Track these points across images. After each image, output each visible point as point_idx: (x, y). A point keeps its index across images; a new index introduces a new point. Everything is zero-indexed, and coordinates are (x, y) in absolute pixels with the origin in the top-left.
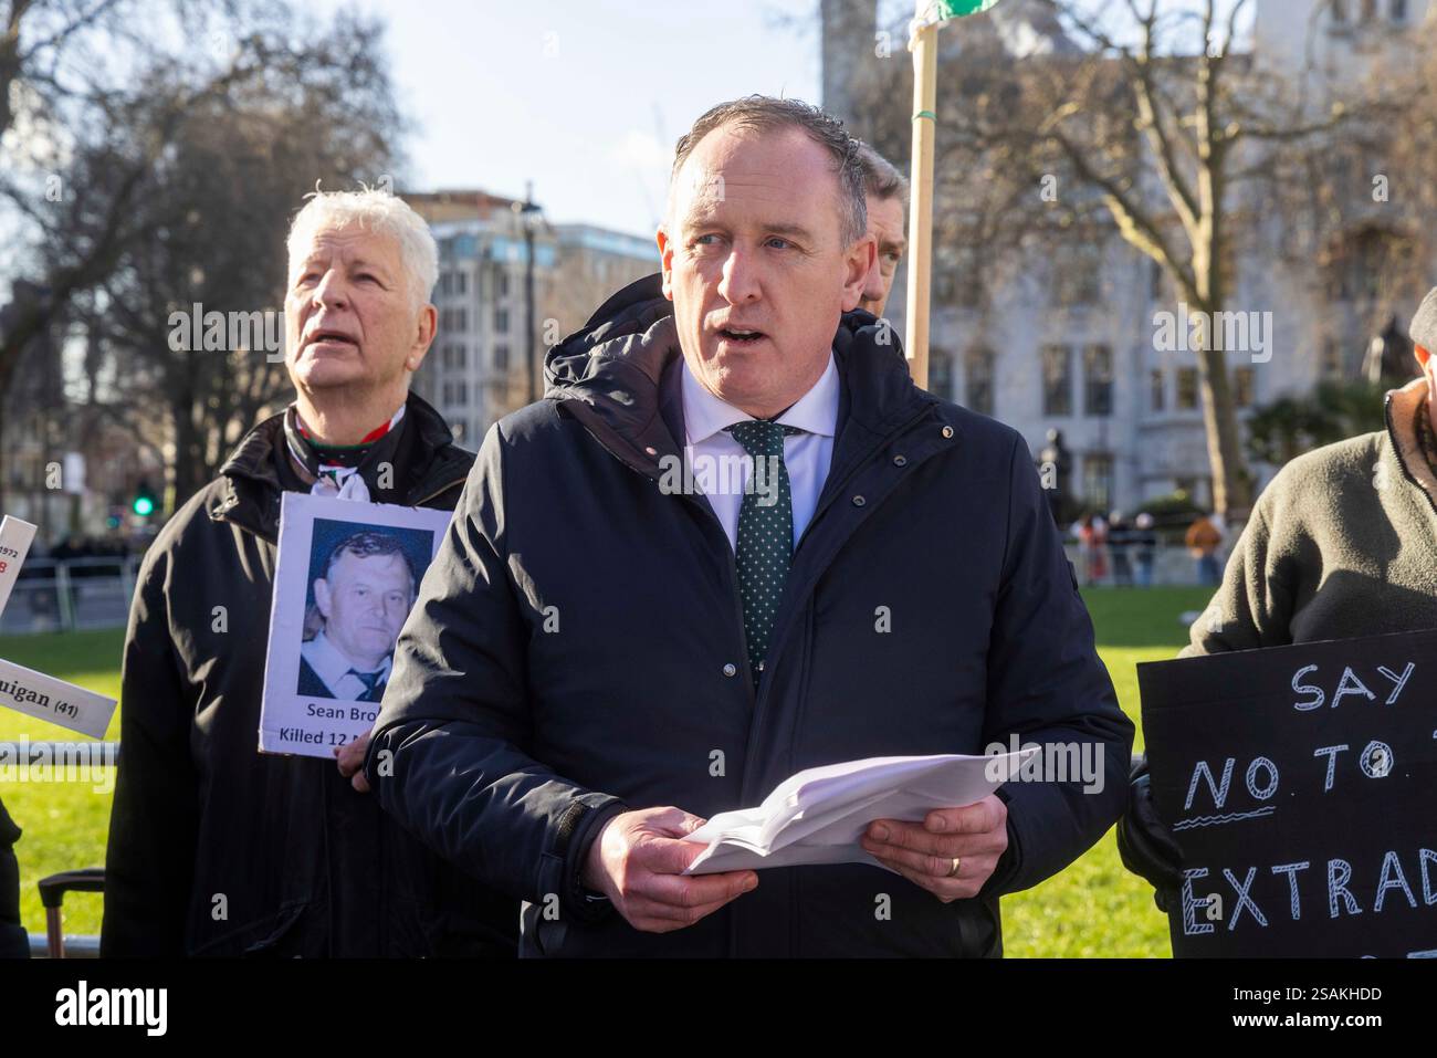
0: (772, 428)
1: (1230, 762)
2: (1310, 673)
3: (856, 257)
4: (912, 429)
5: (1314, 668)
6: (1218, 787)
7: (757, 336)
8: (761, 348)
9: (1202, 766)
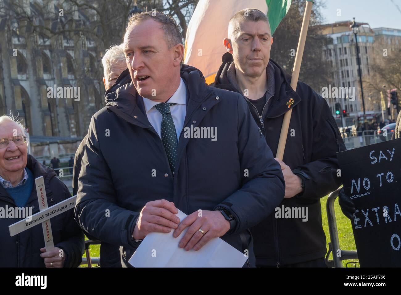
0: (166, 104)
1: (359, 179)
2: (373, 153)
3: (177, 50)
4: (207, 99)
5: (374, 151)
6: (358, 187)
7: (148, 77)
8: (148, 81)
9: (354, 181)
